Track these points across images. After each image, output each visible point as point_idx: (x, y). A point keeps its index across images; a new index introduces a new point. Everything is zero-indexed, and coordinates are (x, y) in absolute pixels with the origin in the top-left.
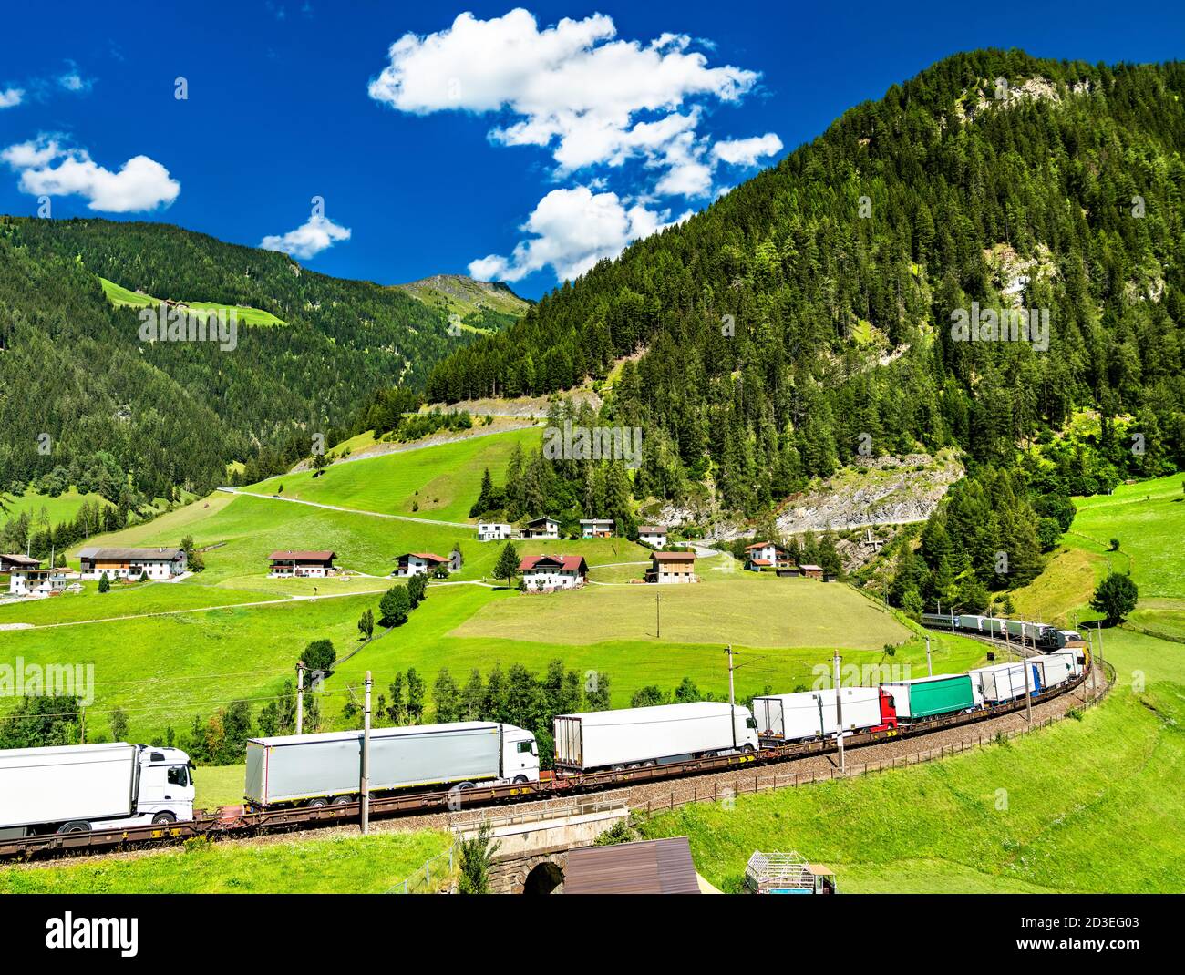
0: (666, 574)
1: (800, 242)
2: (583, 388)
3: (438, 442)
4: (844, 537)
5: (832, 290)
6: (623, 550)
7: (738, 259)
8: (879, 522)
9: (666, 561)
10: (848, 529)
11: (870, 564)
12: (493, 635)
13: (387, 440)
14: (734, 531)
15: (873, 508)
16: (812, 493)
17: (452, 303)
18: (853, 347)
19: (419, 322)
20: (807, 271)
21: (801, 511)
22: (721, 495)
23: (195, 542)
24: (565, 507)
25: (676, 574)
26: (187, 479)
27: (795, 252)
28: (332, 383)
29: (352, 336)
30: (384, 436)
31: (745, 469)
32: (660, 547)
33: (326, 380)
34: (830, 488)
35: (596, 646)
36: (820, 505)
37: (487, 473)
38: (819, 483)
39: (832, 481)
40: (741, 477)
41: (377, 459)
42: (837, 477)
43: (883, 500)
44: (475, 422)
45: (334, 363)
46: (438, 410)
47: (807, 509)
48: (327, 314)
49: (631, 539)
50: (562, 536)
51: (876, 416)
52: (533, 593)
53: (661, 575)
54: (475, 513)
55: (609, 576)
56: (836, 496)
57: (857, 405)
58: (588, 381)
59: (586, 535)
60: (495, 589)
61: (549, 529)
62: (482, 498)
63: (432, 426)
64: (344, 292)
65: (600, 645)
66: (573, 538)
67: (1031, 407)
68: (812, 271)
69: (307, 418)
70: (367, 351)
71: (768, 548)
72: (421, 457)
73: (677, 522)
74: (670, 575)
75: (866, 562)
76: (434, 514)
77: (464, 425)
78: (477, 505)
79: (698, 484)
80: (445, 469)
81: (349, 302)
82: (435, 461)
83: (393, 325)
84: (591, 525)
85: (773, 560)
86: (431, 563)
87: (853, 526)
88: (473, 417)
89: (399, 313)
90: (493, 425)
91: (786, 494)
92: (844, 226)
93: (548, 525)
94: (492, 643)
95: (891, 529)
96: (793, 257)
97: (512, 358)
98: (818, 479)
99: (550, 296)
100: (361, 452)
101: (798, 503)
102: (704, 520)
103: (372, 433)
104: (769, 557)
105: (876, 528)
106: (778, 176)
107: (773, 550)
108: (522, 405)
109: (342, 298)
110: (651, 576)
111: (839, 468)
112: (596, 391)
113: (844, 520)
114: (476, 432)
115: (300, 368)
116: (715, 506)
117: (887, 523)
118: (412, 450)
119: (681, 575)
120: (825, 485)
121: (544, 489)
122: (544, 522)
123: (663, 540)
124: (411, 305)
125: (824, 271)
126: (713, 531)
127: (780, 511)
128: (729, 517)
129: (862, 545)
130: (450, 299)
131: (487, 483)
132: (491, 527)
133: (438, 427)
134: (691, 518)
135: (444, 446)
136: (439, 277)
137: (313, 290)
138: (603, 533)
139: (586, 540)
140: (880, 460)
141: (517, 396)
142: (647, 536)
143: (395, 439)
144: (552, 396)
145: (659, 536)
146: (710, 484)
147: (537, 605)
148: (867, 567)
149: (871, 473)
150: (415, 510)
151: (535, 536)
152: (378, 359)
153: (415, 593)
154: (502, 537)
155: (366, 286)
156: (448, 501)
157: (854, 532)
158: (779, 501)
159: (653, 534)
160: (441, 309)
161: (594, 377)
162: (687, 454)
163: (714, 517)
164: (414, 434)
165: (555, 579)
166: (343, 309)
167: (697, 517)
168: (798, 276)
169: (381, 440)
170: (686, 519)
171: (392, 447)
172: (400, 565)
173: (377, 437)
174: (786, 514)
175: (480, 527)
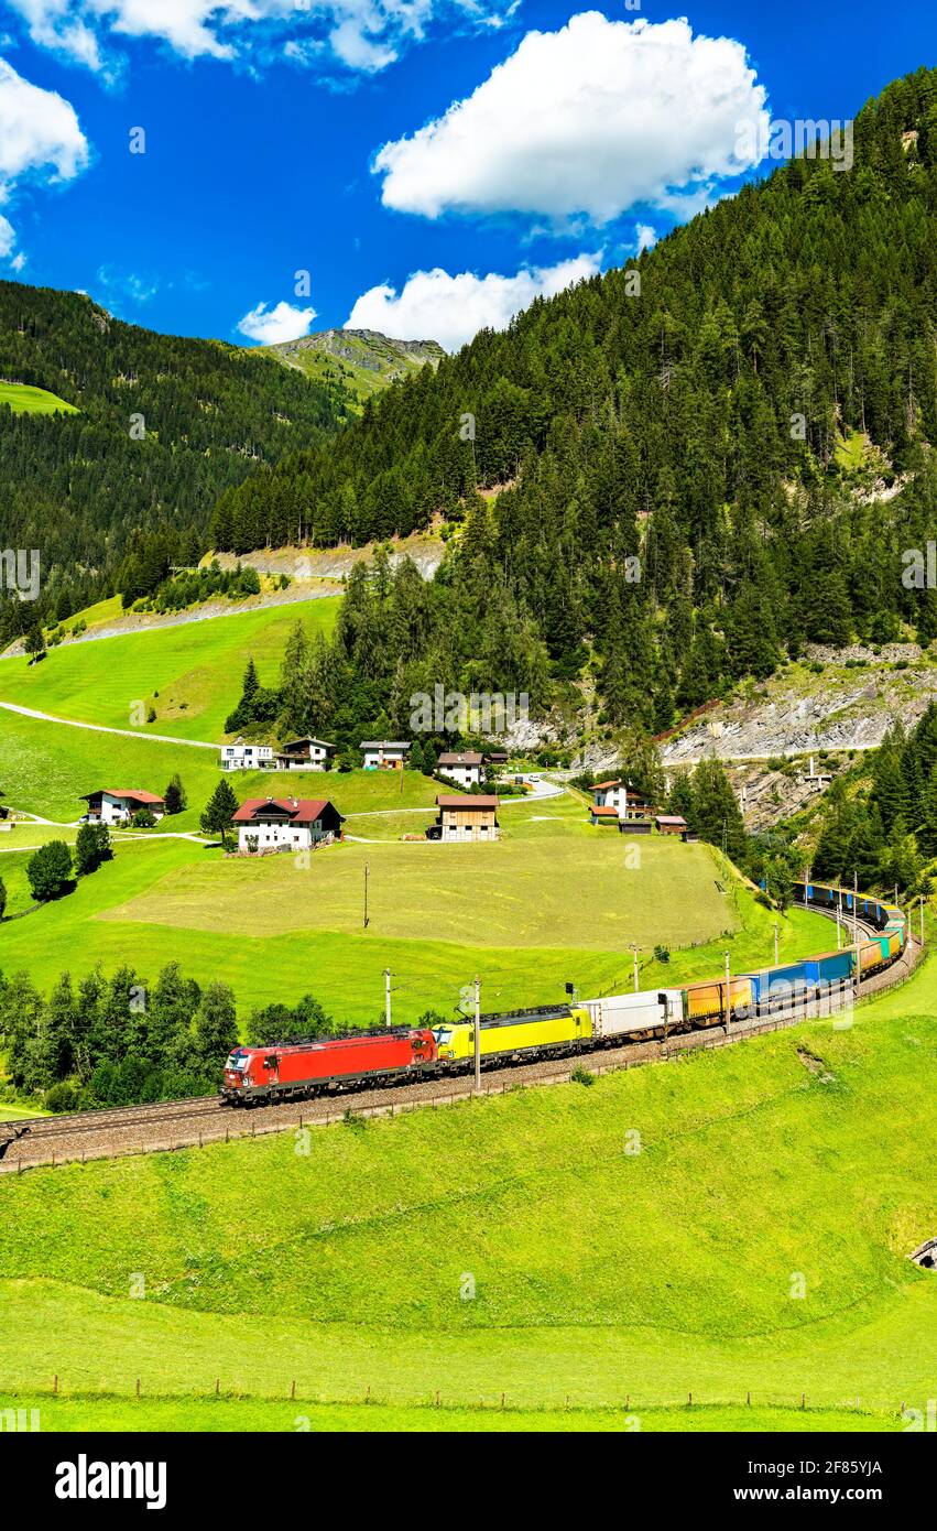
0: (453, 828)
3: (211, 614)
4: (776, 769)
6: (410, 788)
8: (831, 747)
9: (453, 809)
10: (784, 757)
13: (139, 610)
14: (615, 756)
15: (825, 725)
16: (736, 700)
17: (351, 374)
19: (294, 406)
21: (716, 728)
25: (469, 828)
29: (186, 429)
30: (140, 601)
32: (468, 785)
33: (135, 500)
34: (765, 694)
35: (279, 938)
36: (746, 720)
37: (251, 667)
38: (749, 687)
39: (771, 684)
42: (779, 678)
43: (840, 713)
44: (265, 584)
46: (220, 562)
47: (726, 725)
48: (147, 393)
49: (428, 773)
50: (328, 767)
52: (241, 856)
53: (445, 829)
54: (232, 726)
55: (378, 827)
56: (772, 706)
58: (437, 523)
59: (367, 763)
60: (208, 846)
61: (314, 756)
62: (243, 703)
63: (203, 590)
64: (176, 357)
65: (285, 937)
66: (343, 770)
70: (207, 452)
71: (616, 790)
72: (180, 636)
74: (461, 829)
75: (804, 806)
76: (174, 726)
77: (250, 588)
78: (236, 715)
79: (568, 686)
80: (205, 658)
81: (184, 375)
82: (196, 645)
84: (375, 751)
85: (622, 810)
86: (134, 804)
87: (791, 752)
88: (262, 576)
89: (262, 391)
90: (290, 589)
91: (699, 702)
93: (312, 749)
95: (845, 758)
96: (759, 331)
98: (751, 679)
100: (100, 629)
101: (712, 716)
103: (119, 598)
104: (616, 803)
105: (824, 755)
107: (622, 791)
108: (336, 560)
109: (172, 369)
110: (434, 832)
111: (785, 664)
112: (444, 539)
113: (781, 742)
114: (264, 599)
115: (94, 481)
116: (590, 719)
117: (841, 748)
118: (169, 626)
119: (475, 829)
120: (758, 689)
121: (332, 694)
122: (307, 744)
123: (474, 773)
124: (282, 379)
125: (802, 353)
128: (608, 736)
130: (347, 370)
131: (251, 682)
132: (239, 751)
133: (210, 592)
138: (393, 763)
139: (369, 774)
141: (334, 544)
142: (450, 767)
143: (150, 609)
144: (381, 546)
145: (469, 767)
146: (586, 685)
148: (805, 813)
149: (829, 672)
150: (150, 721)
151: (292, 765)
152: (225, 467)
153: (86, 852)
154: (255, 765)
156: (200, 708)
157: (791, 760)
158: (687, 712)
159: (459, 766)
161: (447, 517)
163: (587, 735)
164: (178, 602)
165: (284, 833)
166: (173, 385)
167: (563, 736)
169: (131, 611)
170: (546, 739)
171: (146, 621)
172: (91, 807)
173: (127, 604)
175: (224, 750)
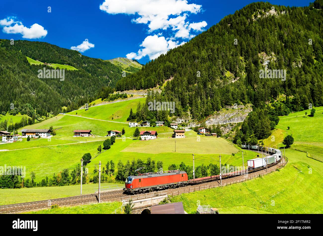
0: (177, 136)
1: (212, 51)
2: (156, 87)
3: (118, 101)
4: (222, 126)
5: (220, 63)
6: (167, 129)
7: (197, 55)
8: (231, 122)
9: (177, 132)
10: (223, 124)
11: (229, 133)
12: (133, 151)
13: (105, 101)
14: (195, 124)
15: (230, 119)
16: (214, 115)
17: (122, 65)
18: (225, 78)
19: (114, 70)
20: (214, 58)
21: (212, 119)
22: (192, 115)
23: (53, 128)
24: (152, 118)
25: (180, 136)
26: (51, 111)
27: (211, 53)
28: (90, 86)
29: (96, 73)
30: (104, 100)
31: (198, 109)
32: (176, 129)
33: (89, 85)
34: (219, 114)
35: (159, 154)
36: (216, 118)
37: (131, 110)
38: (216, 112)
39: (220, 112)
40: (197, 111)
41: (102, 106)
42: (221, 111)
43: (232, 117)
44: (128, 96)
45: (91, 80)
46: (118, 93)
47: (213, 119)
48: (89, 67)
49: (168, 126)
50: (151, 126)
51: (231, 96)
52: (143, 141)
53: (176, 136)
54: (128, 120)
55: (163, 136)
56: (221, 116)
57: (226, 93)
58: (158, 86)
59: (157, 126)
60: (133, 140)
61: (148, 124)
62: (130, 116)
63: (117, 97)
64: (93, 61)
65: (160, 154)
66: (154, 126)
67: (269, 93)
68: (215, 58)
69: (84, 95)
70: (100, 77)
72: (114, 105)
73: (180, 122)
74: (179, 136)
75: (228, 132)
76: (118, 120)
77: (125, 97)
78: (129, 118)
79: (186, 113)
80: (120, 108)
81: (95, 64)
82: (118, 106)
83: (106, 71)
84: (158, 123)
85: (204, 132)
86: (117, 133)
87: (225, 123)
88: (128, 95)
89: (108, 67)
90: (133, 97)
91: (208, 115)
92: (224, 47)
93: (147, 123)
94: (133, 153)
95: (234, 124)
96: (211, 54)
97: (138, 79)
98: (216, 111)
99: (148, 63)
100: (98, 104)
101: (211, 117)
102: (187, 122)
103: (101, 99)
104: (203, 131)
105: (230, 124)
106: (207, 33)
107: (204, 129)
108: (141, 92)
109: (93, 63)
110: (174, 136)
111: (221, 109)
112: (160, 88)
113: (223, 122)
114: (129, 99)
115: (82, 82)
116: (190, 118)
117: (233, 122)
118: (112, 103)
119: (181, 136)
120: (218, 113)
121: (146, 114)
122: (146, 122)
123: (177, 127)
124: (111, 65)
125: (218, 58)
126: (189, 125)
127: (207, 120)
128: (194, 121)
129: (227, 128)
130: (122, 64)
131: (131, 112)
132: (132, 123)
133: (118, 98)
134: (184, 121)
135: (120, 102)
136: (119, 58)
137: (85, 61)
138: (161, 125)
139: (157, 127)
140: (232, 107)
141: (139, 89)
143: (107, 101)
144: (148, 90)
145: (176, 126)
146: (189, 113)
147: (144, 144)
148: (228, 134)
149: (229, 110)
150: (112, 119)
151: (144, 126)
152: (103, 80)
153: (112, 141)
154: (135, 126)
155: (99, 60)
156: (121, 117)
157: (225, 125)
158: (206, 117)
159: (174, 125)
160: (119, 66)
161: (159, 85)
162: (183, 105)
163: (190, 121)
164: (112, 99)
165: (149, 137)
166: (93, 66)
167: (186, 121)
168: (212, 59)
169: (103, 101)
170: (183, 122)
171: (107, 103)
172: (109, 133)
173: (102, 100)
174: (208, 120)
175: (130, 123)
